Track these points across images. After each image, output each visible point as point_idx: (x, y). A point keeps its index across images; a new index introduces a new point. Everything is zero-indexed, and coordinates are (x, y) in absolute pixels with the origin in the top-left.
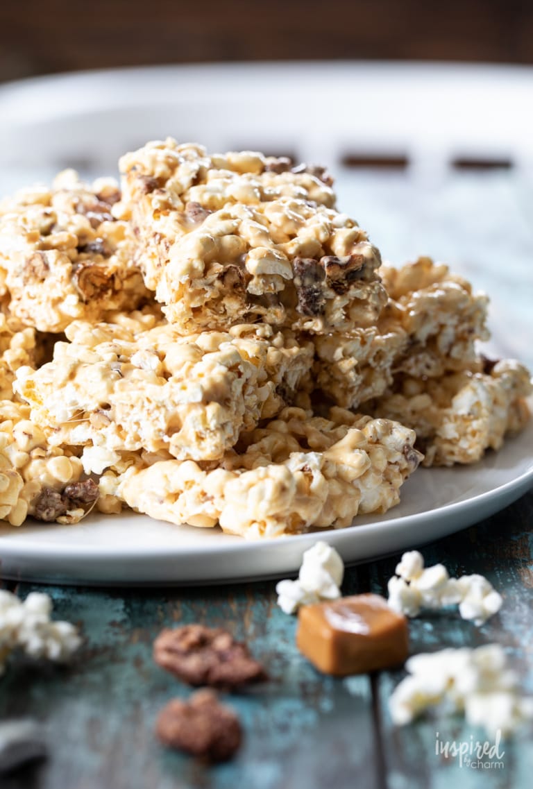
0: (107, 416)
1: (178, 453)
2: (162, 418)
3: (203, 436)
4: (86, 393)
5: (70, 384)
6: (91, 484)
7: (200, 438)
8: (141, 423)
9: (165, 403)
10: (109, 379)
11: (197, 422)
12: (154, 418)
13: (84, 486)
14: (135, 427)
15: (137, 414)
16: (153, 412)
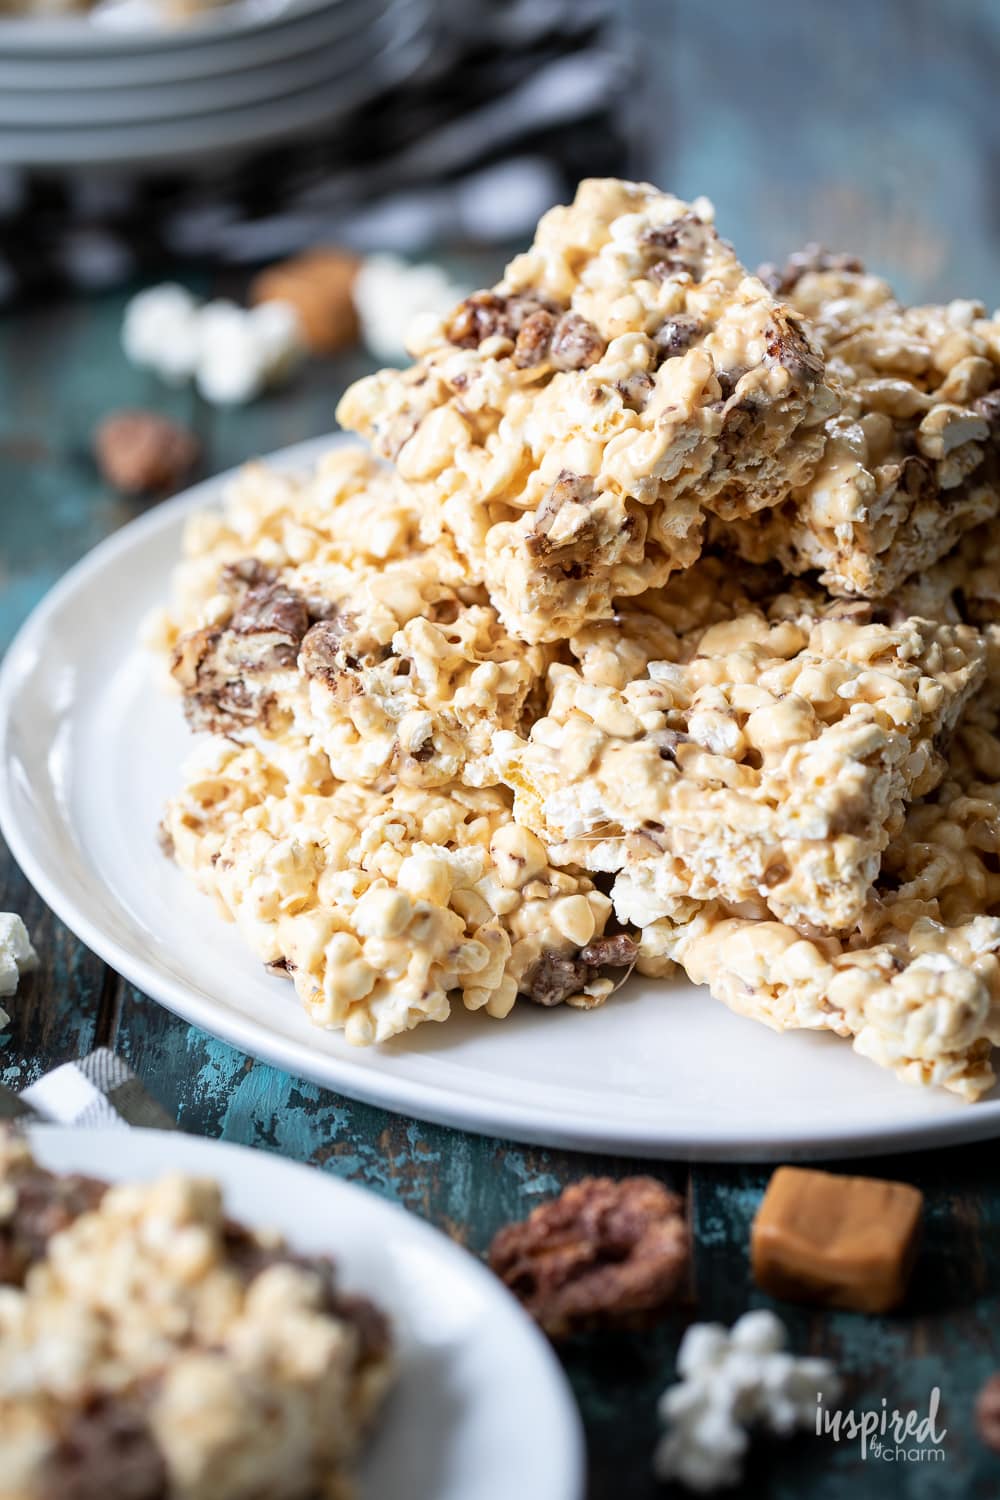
0: (656, 842)
1: (785, 915)
2: (755, 858)
3: (828, 890)
4: (619, 800)
5: (589, 783)
6: (627, 945)
7: (822, 893)
8: (718, 862)
9: (760, 835)
10: (660, 784)
11: (819, 871)
12: (742, 857)
13: (614, 948)
14: (707, 868)
15: (708, 848)
16: (739, 848)
